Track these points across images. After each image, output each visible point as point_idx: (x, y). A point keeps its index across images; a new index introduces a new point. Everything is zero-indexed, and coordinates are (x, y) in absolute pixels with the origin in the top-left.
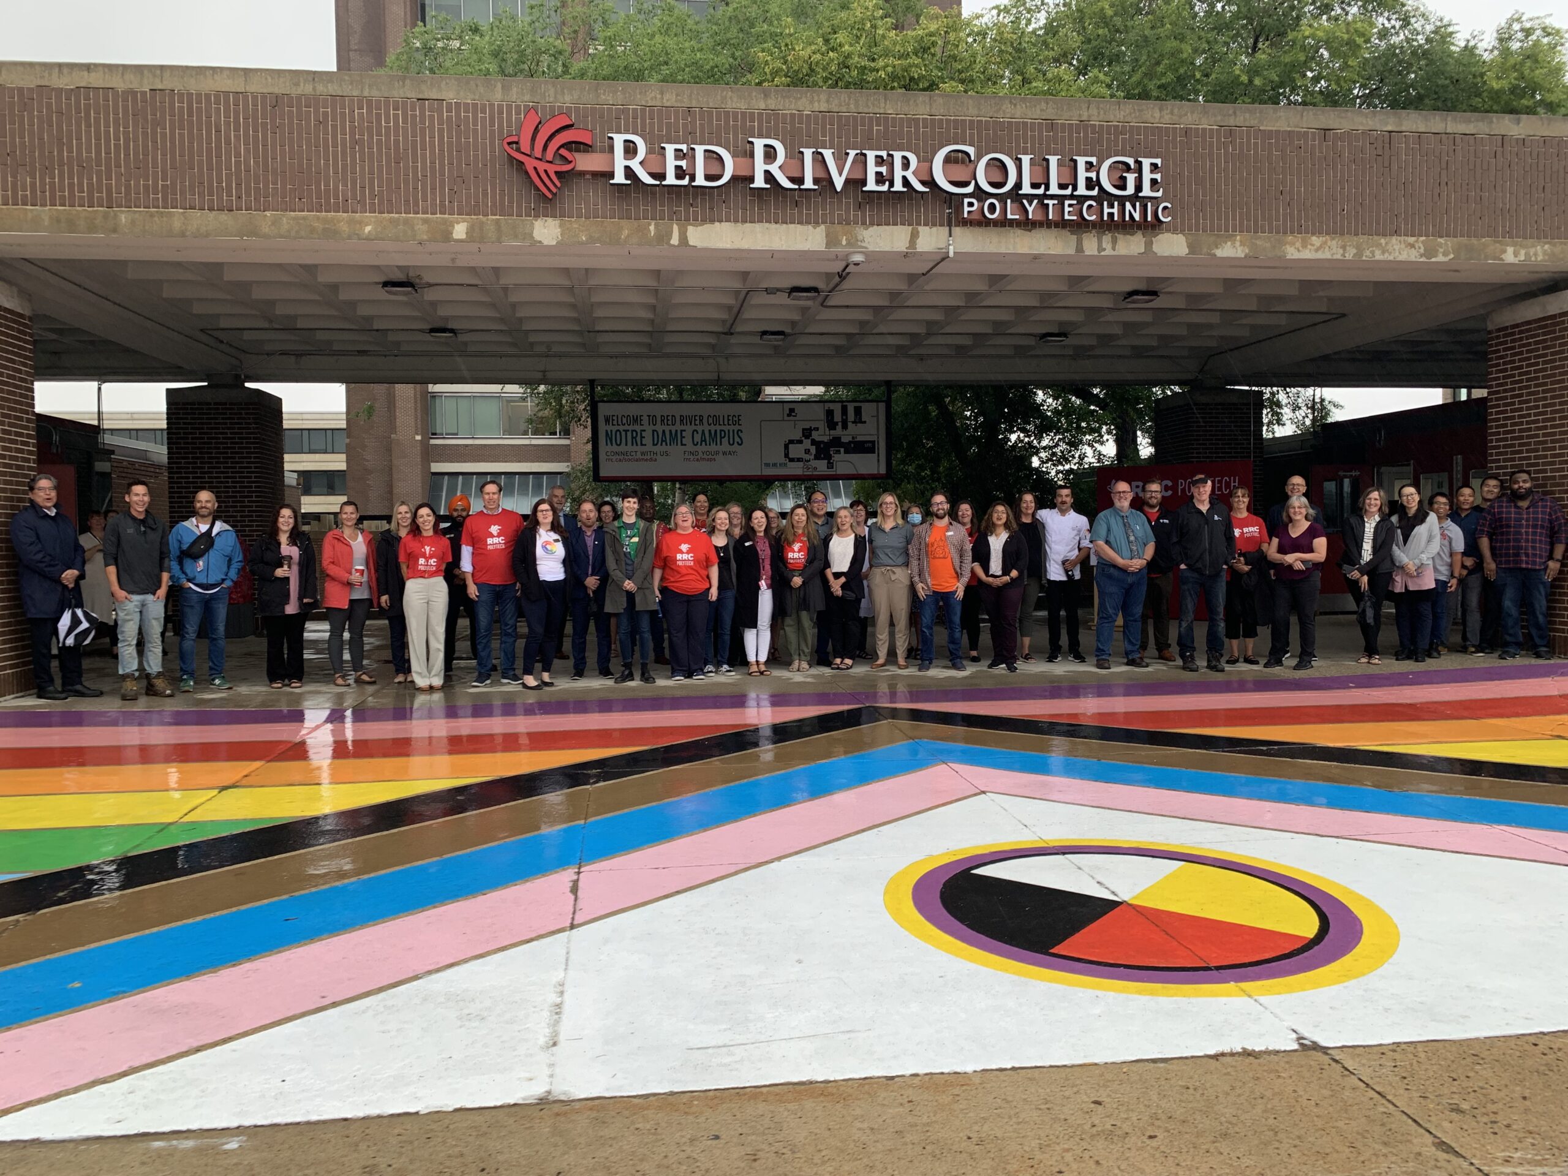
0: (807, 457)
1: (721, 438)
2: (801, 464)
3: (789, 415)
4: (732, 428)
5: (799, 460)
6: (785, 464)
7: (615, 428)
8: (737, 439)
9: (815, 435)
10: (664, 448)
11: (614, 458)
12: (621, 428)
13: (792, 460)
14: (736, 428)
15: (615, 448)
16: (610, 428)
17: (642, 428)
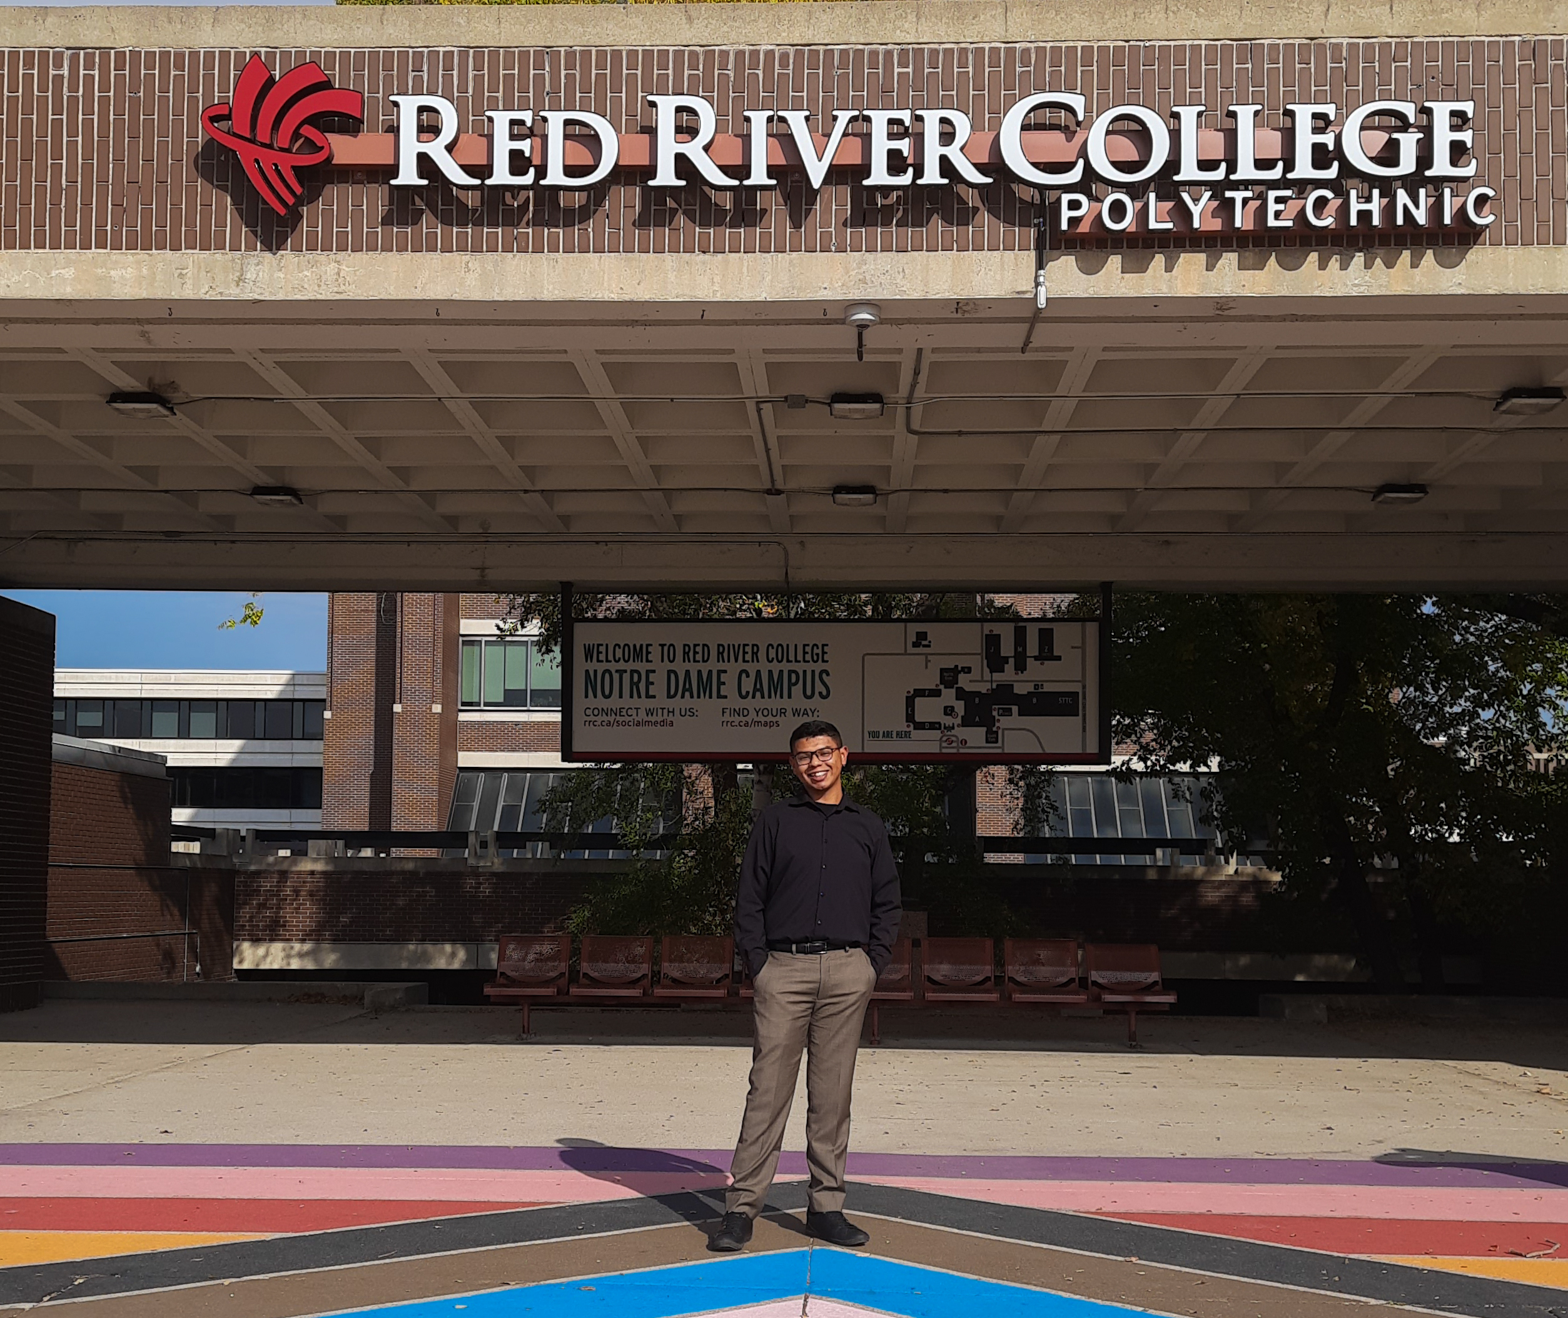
0: (948, 721)
1: (790, 685)
2: (937, 734)
3: (916, 645)
4: (810, 667)
5: (934, 726)
6: (907, 734)
7: (601, 667)
8: (819, 687)
9: (963, 681)
10: (687, 702)
11: (599, 719)
12: (613, 667)
13: (920, 726)
14: (819, 667)
15: (601, 702)
16: (592, 666)
17: (650, 666)
